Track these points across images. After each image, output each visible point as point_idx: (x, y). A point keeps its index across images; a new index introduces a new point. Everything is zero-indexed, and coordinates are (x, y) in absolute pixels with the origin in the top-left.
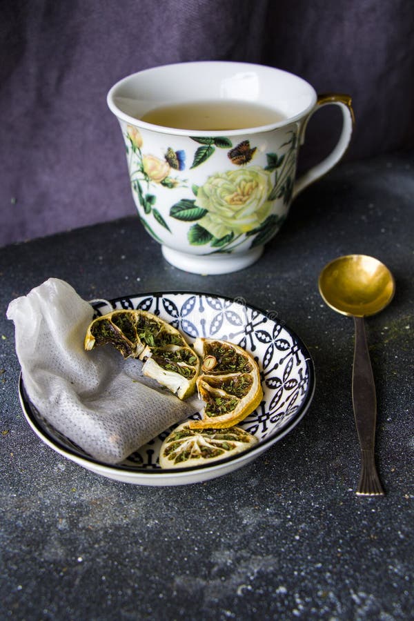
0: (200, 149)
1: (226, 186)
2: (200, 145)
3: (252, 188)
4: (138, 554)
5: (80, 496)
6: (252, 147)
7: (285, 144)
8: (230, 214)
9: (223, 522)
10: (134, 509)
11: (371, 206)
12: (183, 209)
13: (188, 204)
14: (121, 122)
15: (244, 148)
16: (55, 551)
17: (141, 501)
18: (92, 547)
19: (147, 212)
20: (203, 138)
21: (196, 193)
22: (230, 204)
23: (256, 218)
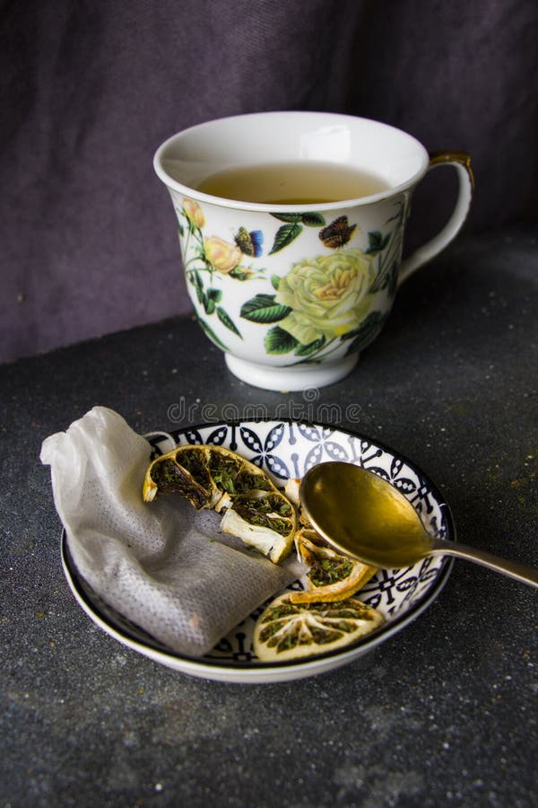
0: (282, 229)
1: (317, 276)
2: (283, 224)
3: (349, 277)
4: (237, 776)
5: (150, 698)
6: (350, 224)
7: (391, 219)
8: (321, 312)
9: (346, 728)
10: (225, 715)
11: (492, 294)
12: (259, 308)
13: (264, 300)
14: (172, 193)
15: (341, 226)
16: (123, 777)
17: (233, 704)
18: (172, 769)
19: (209, 311)
20: (288, 214)
21: (276, 287)
22: (322, 300)
23: (354, 317)
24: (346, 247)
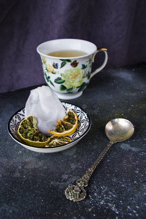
0: (62, 63)
1: (70, 73)
2: (62, 62)
3: (78, 74)
4: (41, 175)
5: (25, 160)
6: (77, 62)
7: (87, 62)
8: (72, 82)
9: (66, 167)
10: (40, 164)
11: (115, 81)
12: (58, 80)
13: (59, 79)
14: (40, 55)
15: (75, 63)
16: (17, 175)
17: (42, 161)
18: (28, 173)
19: (48, 81)
20: (63, 60)
21: (62, 76)
22: (72, 79)
23: (79, 83)
24: (77, 67)
